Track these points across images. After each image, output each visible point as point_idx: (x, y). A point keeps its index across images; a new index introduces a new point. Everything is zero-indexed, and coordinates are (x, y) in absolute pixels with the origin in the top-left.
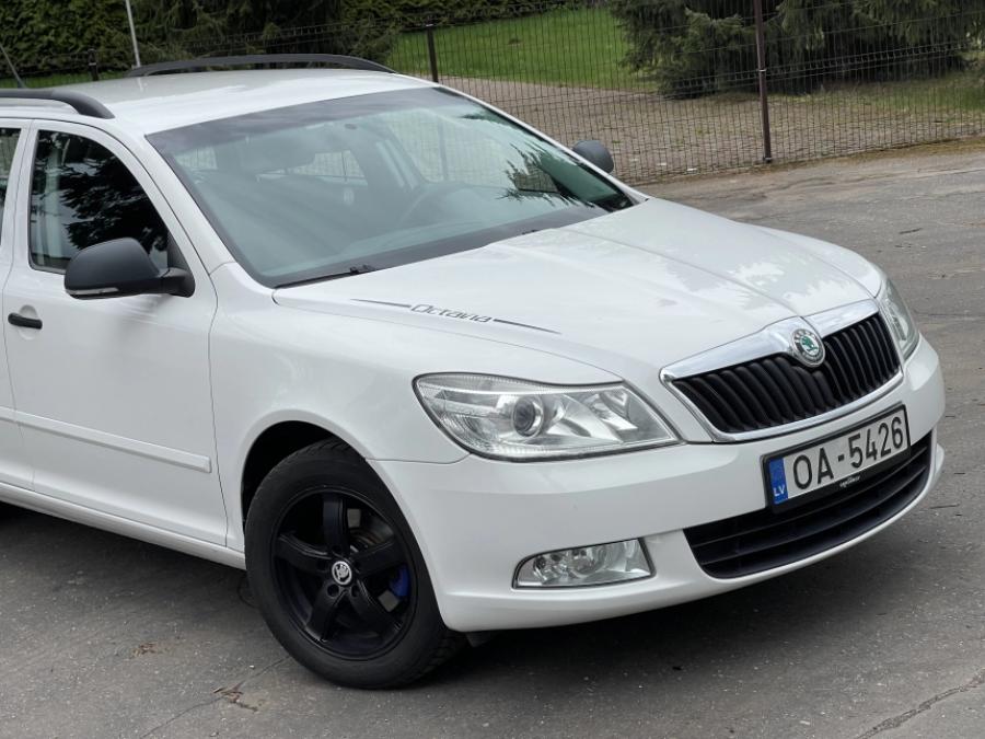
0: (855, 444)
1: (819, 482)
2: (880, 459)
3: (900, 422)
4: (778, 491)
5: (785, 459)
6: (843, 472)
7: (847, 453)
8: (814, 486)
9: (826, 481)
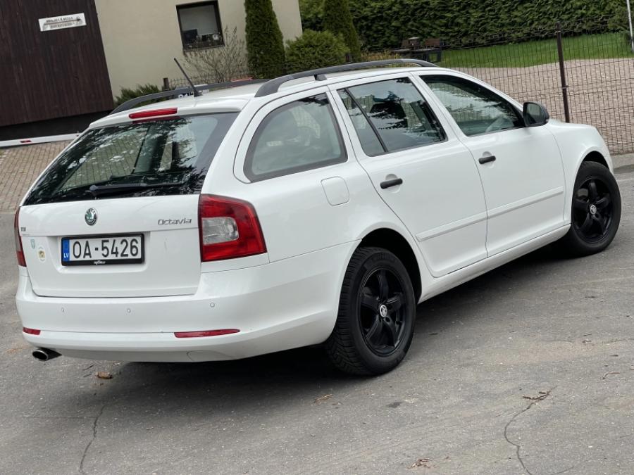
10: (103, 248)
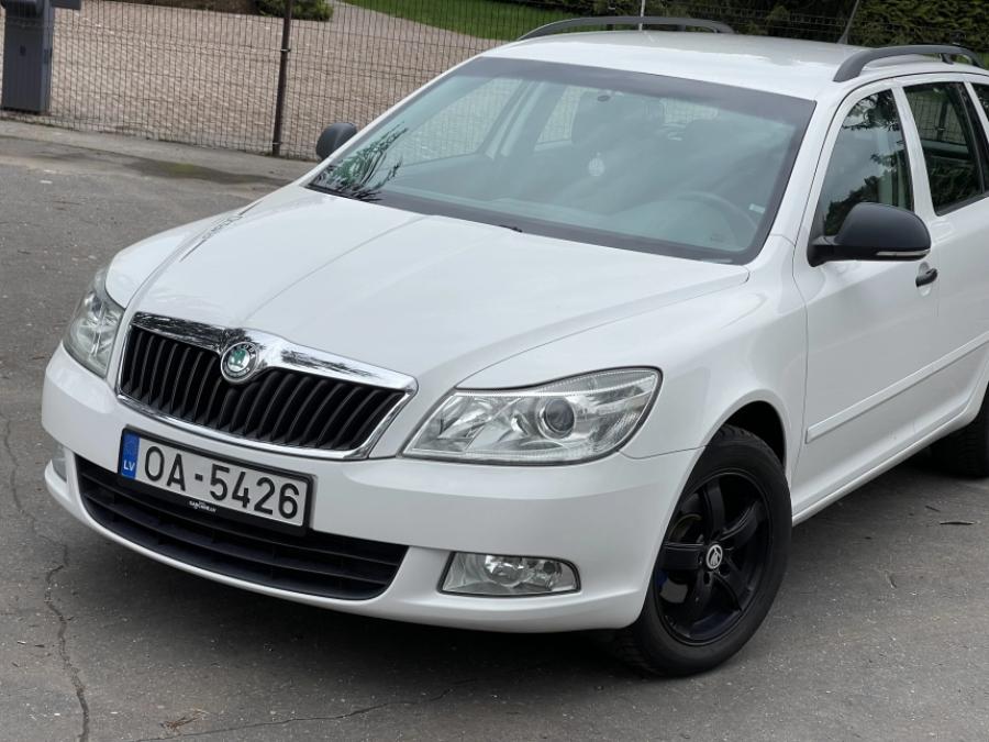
0: (220, 475)
1: (169, 484)
2: (250, 510)
3: (296, 492)
4: (127, 465)
5: (142, 440)
6: (199, 492)
7: (207, 476)
8: (161, 484)
9: (175, 489)
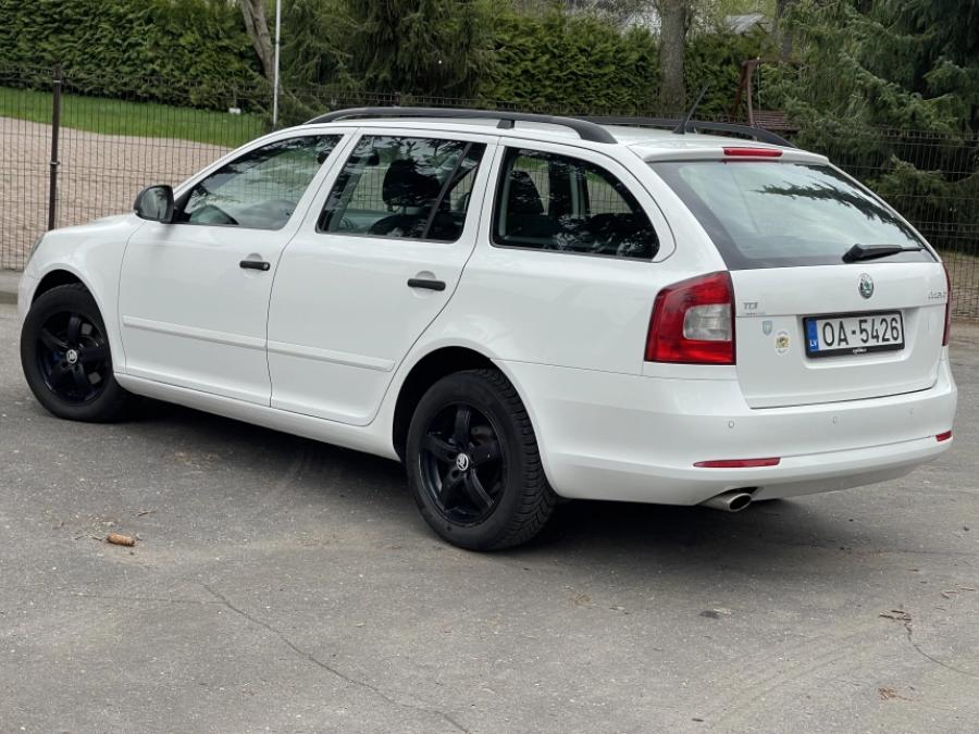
10: (862, 331)
